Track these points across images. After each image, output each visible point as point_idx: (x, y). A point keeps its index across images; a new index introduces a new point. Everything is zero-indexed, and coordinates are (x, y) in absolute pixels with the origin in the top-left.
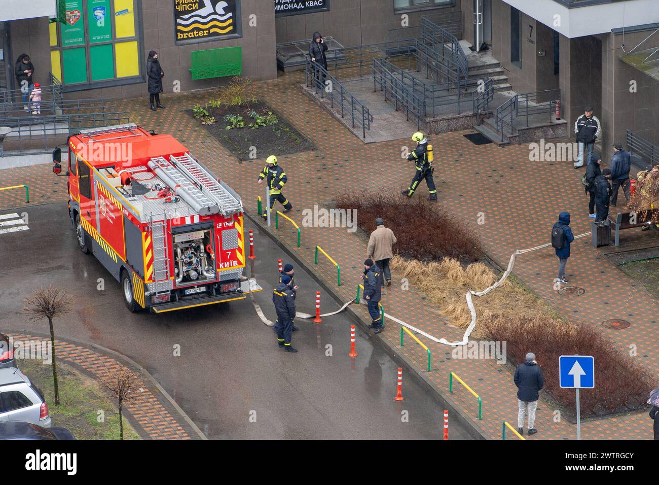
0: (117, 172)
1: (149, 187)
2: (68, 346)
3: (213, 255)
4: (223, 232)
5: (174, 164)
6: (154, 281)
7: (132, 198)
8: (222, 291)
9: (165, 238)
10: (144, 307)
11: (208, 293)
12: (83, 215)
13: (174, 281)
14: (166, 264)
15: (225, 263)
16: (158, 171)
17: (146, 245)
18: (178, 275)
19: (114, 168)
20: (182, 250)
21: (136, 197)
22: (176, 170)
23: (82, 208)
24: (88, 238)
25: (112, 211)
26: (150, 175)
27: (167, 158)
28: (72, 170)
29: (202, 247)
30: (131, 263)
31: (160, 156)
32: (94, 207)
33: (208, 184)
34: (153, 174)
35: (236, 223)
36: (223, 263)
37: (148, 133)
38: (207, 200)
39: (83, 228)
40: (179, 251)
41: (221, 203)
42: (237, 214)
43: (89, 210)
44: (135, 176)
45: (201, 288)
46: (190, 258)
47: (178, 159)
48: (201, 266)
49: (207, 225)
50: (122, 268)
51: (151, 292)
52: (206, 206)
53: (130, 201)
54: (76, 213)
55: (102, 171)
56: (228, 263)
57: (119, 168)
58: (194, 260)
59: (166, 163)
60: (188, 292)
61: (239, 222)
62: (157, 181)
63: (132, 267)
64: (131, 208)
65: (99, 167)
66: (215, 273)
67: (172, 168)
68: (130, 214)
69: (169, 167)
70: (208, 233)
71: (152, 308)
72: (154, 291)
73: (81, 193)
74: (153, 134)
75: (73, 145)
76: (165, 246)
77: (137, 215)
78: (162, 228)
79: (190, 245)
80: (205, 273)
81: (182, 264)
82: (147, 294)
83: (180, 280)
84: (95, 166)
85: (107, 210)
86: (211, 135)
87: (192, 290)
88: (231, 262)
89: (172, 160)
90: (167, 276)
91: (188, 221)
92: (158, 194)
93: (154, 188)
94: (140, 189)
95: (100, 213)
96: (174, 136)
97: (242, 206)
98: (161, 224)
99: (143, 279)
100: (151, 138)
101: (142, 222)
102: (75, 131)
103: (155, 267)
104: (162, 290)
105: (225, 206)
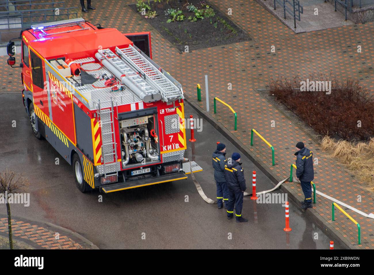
0: (67, 63)
1: (96, 77)
2: (23, 225)
3: (157, 139)
4: (166, 117)
5: (120, 56)
6: (102, 164)
7: (81, 87)
8: (165, 172)
9: (112, 124)
10: (94, 188)
11: (153, 174)
12: (36, 104)
13: (121, 163)
14: (114, 148)
15: (168, 146)
16: (104, 62)
17: (95, 130)
18: (125, 158)
19: (64, 60)
20: (128, 135)
21: (85, 86)
22: (121, 61)
23: (35, 97)
24: (41, 125)
25: (63, 100)
26: (98, 66)
27: (113, 49)
28: (25, 61)
29: (147, 131)
30: (81, 147)
31: (107, 48)
32: (46, 96)
33: (151, 73)
34: (100, 64)
35: (177, 109)
36: (166, 146)
37: (95, 28)
38: (150, 88)
39: (36, 116)
40: (125, 135)
41: (163, 90)
42: (178, 100)
43: (41, 99)
44: (84, 67)
45: (146, 169)
46: (136, 142)
47: (123, 50)
48: (146, 149)
49: (151, 111)
50: (73, 152)
51: (100, 173)
52: (150, 94)
53: (79, 90)
54: (29, 101)
55: (53, 62)
56: (170, 146)
57: (69, 60)
58: (139, 144)
59: (112, 54)
60: (134, 173)
61: (180, 109)
62: (104, 72)
63: (82, 151)
64: (80, 96)
65: (50, 59)
66: (159, 156)
67: (118, 59)
68: (79, 102)
69: (115, 58)
70: (152, 119)
71: (101, 188)
72: (103, 173)
73: (34, 83)
74: (100, 28)
75: (25, 39)
76: (112, 131)
77: (86, 103)
78: (110, 115)
79: (135, 130)
80: (149, 156)
81: (129, 147)
82: (96, 175)
83: (126, 162)
84: (47, 58)
85: (59, 98)
86: (153, 28)
87: (137, 171)
88: (174, 145)
89: (118, 51)
90: (115, 158)
91: (133, 108)
92: (105, 83)
93: (101, 78)
94: (88, 79)
95: (52, 101)
96: (119, 29)
97: (183, 94)
98: (108, 111)
99: (93, 161)
100: (98, 32)
101: (91, 110)
102: (27, 26)
103: (104, 150)
104: (110, 172)
105: (168, 94)
